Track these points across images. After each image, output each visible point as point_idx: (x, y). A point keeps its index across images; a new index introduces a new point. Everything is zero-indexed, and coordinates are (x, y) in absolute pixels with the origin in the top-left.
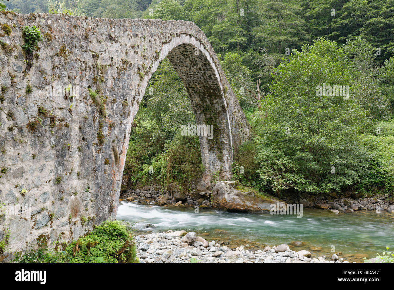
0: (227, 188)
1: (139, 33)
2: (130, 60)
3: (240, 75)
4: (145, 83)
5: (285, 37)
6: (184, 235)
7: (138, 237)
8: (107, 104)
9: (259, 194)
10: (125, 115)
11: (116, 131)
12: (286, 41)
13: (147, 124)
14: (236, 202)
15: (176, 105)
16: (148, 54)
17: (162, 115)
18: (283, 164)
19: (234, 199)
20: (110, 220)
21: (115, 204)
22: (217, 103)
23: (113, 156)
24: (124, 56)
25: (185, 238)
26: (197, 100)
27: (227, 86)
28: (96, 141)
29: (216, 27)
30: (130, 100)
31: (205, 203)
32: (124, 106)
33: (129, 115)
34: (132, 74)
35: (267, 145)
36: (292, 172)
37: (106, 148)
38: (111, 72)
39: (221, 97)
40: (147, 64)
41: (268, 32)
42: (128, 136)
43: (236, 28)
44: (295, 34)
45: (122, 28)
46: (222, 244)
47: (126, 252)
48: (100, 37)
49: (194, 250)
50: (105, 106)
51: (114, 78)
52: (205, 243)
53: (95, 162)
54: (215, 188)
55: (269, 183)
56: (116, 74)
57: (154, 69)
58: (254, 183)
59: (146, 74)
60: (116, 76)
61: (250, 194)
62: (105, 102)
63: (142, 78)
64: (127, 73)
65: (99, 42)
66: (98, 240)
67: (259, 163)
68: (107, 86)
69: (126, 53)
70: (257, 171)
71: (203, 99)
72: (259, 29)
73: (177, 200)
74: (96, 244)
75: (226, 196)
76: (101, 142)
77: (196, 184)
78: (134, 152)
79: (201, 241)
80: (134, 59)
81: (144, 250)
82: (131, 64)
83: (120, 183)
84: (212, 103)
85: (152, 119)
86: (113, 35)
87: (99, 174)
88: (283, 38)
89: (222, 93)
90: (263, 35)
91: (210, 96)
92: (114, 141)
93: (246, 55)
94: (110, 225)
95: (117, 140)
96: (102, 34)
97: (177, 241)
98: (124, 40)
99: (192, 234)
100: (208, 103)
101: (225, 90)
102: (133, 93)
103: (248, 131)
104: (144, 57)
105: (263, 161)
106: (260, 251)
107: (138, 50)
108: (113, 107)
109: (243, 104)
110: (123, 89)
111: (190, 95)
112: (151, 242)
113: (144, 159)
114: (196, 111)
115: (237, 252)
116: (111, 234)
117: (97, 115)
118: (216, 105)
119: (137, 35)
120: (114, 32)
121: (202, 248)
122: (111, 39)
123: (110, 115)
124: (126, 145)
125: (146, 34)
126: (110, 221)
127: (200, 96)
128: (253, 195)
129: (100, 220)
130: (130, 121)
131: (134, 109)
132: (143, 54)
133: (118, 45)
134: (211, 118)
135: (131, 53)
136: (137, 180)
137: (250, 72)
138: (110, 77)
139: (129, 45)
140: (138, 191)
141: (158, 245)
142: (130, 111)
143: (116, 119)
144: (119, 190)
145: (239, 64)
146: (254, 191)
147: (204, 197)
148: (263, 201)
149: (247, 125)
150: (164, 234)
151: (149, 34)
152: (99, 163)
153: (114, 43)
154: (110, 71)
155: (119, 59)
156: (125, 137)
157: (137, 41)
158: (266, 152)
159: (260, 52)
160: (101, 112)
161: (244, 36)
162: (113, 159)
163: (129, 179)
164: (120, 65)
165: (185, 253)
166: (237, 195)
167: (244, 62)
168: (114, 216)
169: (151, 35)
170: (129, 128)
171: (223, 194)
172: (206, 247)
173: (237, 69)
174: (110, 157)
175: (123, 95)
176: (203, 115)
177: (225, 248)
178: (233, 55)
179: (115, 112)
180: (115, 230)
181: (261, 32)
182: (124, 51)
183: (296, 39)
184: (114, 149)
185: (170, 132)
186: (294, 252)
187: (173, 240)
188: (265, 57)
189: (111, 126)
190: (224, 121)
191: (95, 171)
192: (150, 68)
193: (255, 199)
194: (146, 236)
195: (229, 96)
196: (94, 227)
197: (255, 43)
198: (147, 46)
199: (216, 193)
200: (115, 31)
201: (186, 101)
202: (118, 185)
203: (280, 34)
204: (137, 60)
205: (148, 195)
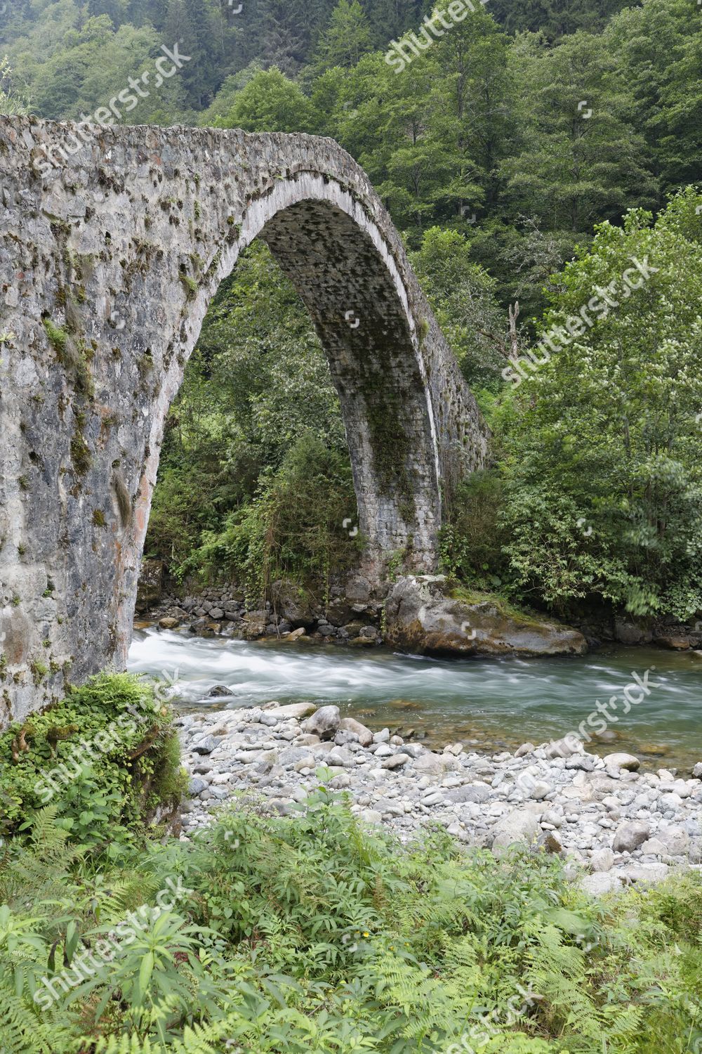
0: (424, 595)
1: (181, 167)
2: (157, 241)
3: (464, 291)
4: (200, 309)
5: (589, 185)
6: (308, 714)
7: (187, 719)
8: (96, 364)
9: (509, 610)
10: (145, 393)
11: (122, 437)
12: (591, 196)
13: (213, 423)
14: (448, 631)
15: (291, 371)
16: (208, 226)
17: (253, 398)
18: (573, 531)
19: (442, 622)
20: (110, 672)
21: (124, 629)
22: (400, 365)
23: (115, 504)
24: (140, 232)
25: (311, 722)
26: (346, 358)
27: (427, 320)
28: (68, 462)
29: (400, 157)
30: (158, 354)
31: (367, 634)
32: (144, 369)
33: (156, 394)
34: (164, 281)
35: (532, 480)
36: (596, 552)
37: (95, 482)
38: (106, 277)
39: (409, 349)
40: (206, 254)
41: (541, 171)
42: (155, 452)
43: (453, 160)
44: (617, 178)
45: (132, 151)
46: (407, 739)
47: (152, 753)
48: (71, 177)
49: (336, 753)
50: (92, 369)
51: (113, 293)
52: (364, 734)
53: (67, 518)
54: (393, 594)
55: (535, 580)
56: (120, 281)
57: (224, 271)
58: (497, 582)
59: (204, 283)
60: (118, 286)
61: (484, 609)
62: (90, 357)
63: (191, 294)
64: (150, 278)
65: (71, 189)
66: (78, 722)
67: (510, 528)
68: (94, 313)
69: (148, 224)
70: (506, 549)
71: (360, 355)
72: (517, 162)
73: (293, 626)
74: (72, 731)
75: (422, 615)
76: (82, 466)
77: (344, 583)
78: (177, 498)
79: (354, 730)
80: (167, 239)
81: (203, 752)
82: (160, 254)
83: (137, 575)
84: (386, 367)
85: (225, 411)
86: (108, 172)
87: (79, 551)
88: (584, 186)
89: (414, 338)
90: (528, 178)
91: (380, 345)
92: (116, 464)
93: (481, 235)
94: (109, 684)
95: (125, 460)
96: (77, 169)
97: (292, 728)
98: (140, 185)
99: (330, 712)
100: (376, 367)
101: (420, 330)
102: (168, 334)
103: (483, 443)
104: (198, 236)
105: (521, 522)
106: (506, 755)
107: (181, 215)
108: (111, 372)
109: (469, 371)
110: (140, 323)
111: (326, 345)
112: (221, 732)
113: (205, 518)
114: (341, 389)
115: (446, 758)
116: (114, 706)
117: (68, 392)
118: (396, 372)
119: (177, 173)
120: (111, 162)
121: (355, 746)
122: (103, 182)
123: (104, 394)
124: (151, 475)
125: (202, 171)
126: (110, 675)
127: (353, 348)
128: (493, 611)
129: (83, 670)
130: (160, 408)
131: (172, 379)
132: (195, 226)
133: (122, 199)
134: (383, 408)
135: (161, 222)
136: (186, 573)
137: (490, 282)
138: (102, 288)
139: (153, 200)
140: (188, 601)
141: (240, 740)
142: (158, 383)
143: (123, 404)
144: (134, 594)
145: (462, 261)
146: (497, 602)
147: (363, 617)
148: (519, 628)
149: (482, 428)
150: (256, 712)
151: (209, 170)
152: (77, 521)
153: (111, 193)
154: (101, 273)
155: (128, 240)
156: (147, 453)
157: (177, 190)
158: (528, 499)
159: (520, 227)
160: (80, 385)
161: (476, 180)
162: (116, 511)
163: (165, 570)
164: (131, 256)
165: (310, 760)
166: (450, 611)
167: (476, 256)
168: (120, 662)
169: (216, 174)
170: (157, 428)
171: (413, 609)
172: (367, 745)
173: (457, 275)
174: (108, 506)
175: (139, 340)
176: (361, 398)
177: (416, 747)
178: (446, 235)
179: (117, 385)
180: (123, 697)
181: (525, 170)
182: (142, 216)
183: (619, 190)
184: (116, 486)
185: (274, 446)
186: (596, 757)
187: (281, 726)
188: (531, 240)
189: (110, 423)
190: (419, 416)
191: (65, 542)
192: (213, 266)
193: (499, 622)
194: (211, 716)
195: (433, 347)
196: (67, 689)
197: (507, 200)
198: (205, 204)
199: (394, 606)
200: (115, 161)
201: (317, 361)
202: (129, 579)
203: (576, 176)
204: (177, 243)
205: (217, 613)
